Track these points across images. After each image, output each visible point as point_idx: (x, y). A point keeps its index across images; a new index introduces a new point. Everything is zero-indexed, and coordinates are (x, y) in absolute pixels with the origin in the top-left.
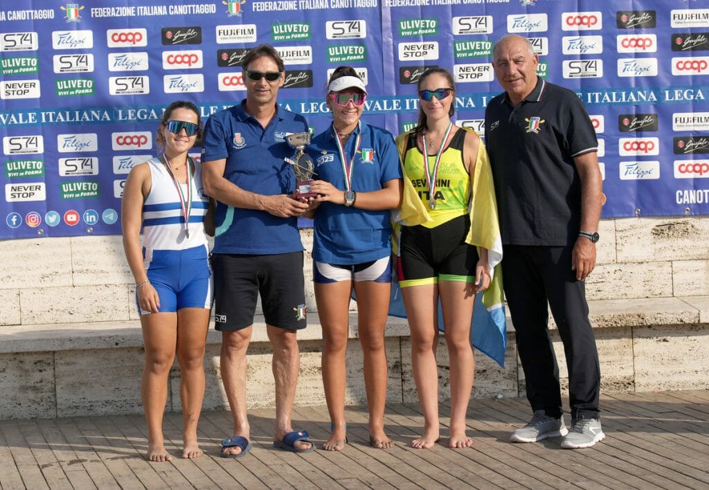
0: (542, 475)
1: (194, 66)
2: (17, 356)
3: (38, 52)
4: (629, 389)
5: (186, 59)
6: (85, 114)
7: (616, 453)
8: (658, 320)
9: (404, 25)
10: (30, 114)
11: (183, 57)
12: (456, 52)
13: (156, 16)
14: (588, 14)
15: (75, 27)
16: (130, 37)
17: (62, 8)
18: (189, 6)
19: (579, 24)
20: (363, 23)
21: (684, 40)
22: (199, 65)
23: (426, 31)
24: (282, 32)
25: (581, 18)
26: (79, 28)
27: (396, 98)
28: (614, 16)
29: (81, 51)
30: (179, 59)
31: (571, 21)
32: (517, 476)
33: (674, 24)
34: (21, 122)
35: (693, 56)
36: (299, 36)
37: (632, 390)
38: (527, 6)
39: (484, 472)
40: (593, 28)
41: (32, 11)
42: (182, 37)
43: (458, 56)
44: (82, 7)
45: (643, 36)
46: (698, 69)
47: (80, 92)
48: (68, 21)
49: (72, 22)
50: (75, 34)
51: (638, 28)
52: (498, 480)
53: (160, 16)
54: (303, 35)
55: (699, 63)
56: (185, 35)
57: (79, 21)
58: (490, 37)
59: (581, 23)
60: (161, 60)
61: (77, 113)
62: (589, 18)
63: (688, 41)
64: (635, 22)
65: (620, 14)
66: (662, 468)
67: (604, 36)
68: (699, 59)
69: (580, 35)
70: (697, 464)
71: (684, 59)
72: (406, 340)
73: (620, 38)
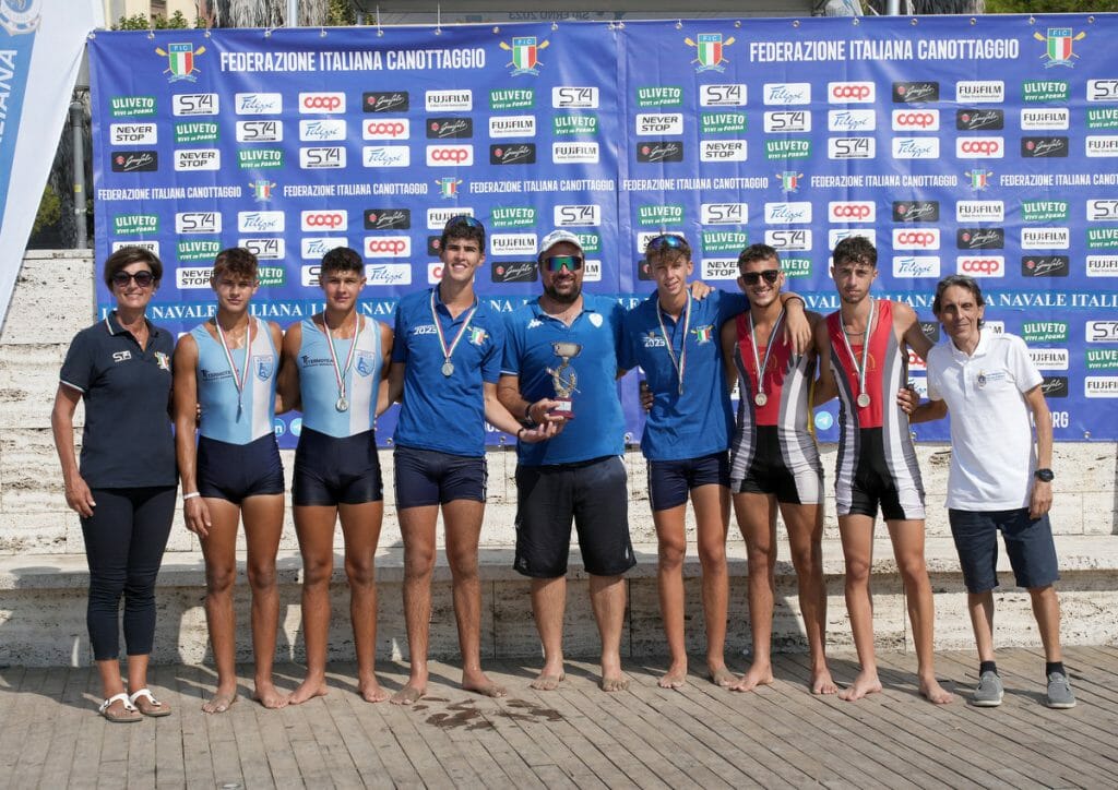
0: (784, 769)
1: (400, 255)
2: (180, 591)
3: (221, 234)
4: (898, 648)
5: (392, 246)
6: (274, 307)
7: (877, 738)
8: (934, 568)
9: (644, 212)
10: (209, 307)
11: (387, 244)
12: (704, 244)
13: (358, 196)
14: (860, 204)
15: (264, 207)
16: (329, 220)
17: (251, 185)
18: (397, 185)
19: (849, 215)
20: (597, 209)
21: (972, 236)
22: (407, 253)
23: (670, 220)
24: (503, 217)
25: (851, 209)
26: (269, 208)
27: (634, 296)
28: (890, 206)
29: (271, 235)
30: (383, 246)
31: (839, 211)
32: (754, 768)
33: (960, 218)
34: (199, 315)
35: (982, 255)
36: (523, 222)
37: (903, 648)
38: (789, 192)
39: (713, 760)
40: (864, 220)
41: (216, 188)
42: (387, 221)
43: (707, 248)
44: (274, 185)
45: (924, 231)
46: (988, 270)
47: (268, 282)
48: (257, 200)
49: (261, 202)
50: (265, 216)
51: (917, 220)
52: (730, 774)
53: (363, 196)
54: (527, 221)
55: (989, 263)
56: (391, 218)
57: (269, 200)
58: (744, 229)
59: (852, 214)
60: (362, 246)
61: (264, 306)
62: (860, 209)
63: (977, 238)
64: (915, 214)
65: (896, 204)
66: (932, 763)
67: (877, 229)
68: (989, 258)
69: (850, 228)
70: (977, 759)
71: (972, 259)
72: (637, 583)
73: (896, 232)
